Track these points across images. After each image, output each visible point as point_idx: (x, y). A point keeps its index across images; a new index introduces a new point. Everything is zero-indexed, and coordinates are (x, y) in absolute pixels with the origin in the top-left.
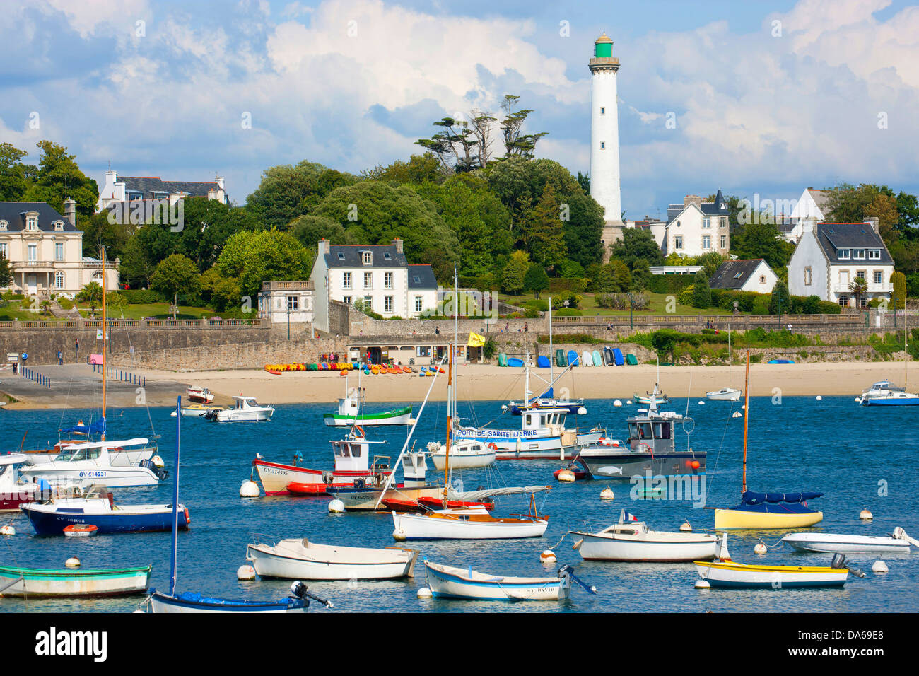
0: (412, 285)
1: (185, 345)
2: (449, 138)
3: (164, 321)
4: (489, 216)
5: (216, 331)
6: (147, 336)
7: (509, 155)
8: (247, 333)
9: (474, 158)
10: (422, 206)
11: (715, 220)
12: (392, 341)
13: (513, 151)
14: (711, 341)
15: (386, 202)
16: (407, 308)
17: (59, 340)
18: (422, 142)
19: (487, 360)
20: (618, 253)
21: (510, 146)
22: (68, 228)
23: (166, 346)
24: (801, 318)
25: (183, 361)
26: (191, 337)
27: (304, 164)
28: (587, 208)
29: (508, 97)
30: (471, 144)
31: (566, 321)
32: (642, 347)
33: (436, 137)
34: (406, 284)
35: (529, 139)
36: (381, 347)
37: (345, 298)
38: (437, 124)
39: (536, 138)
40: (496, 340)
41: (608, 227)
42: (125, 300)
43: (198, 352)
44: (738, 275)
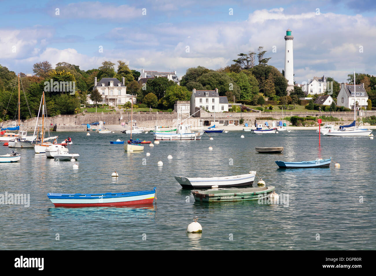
0: (220, 102)
1: (152, 120)
2: (242, 59)
3: (145, 113)
4: (251, 82)
5: (161, 116)
6: (140, 117)
7: (260, 64)
8: (170, 116)
9: (249, 65)
10: (228, 79)
11: (322, 84)
12: (212, 119)
13: (261, 63)
14: (308, 119)
15: (217, 78)
16: (219, 109)
17: (115, 118)
18: (234, 61)
19: (240, 125)
20: (292, 94)
21: (260, 62)
22: (122, 85)
23: (146, 120)
24: (338, 113)
25: (150, 124)
26: (153, 117)
27: (199, 67)
28: (282, 80)
29: (260, 47)
30: (248, 61)
31: (266, 113)
32: (288, 121)
33: (239, 59)
34: (219, 102)
35: (266, 60)
36: (209, 121)
37: (200, 106)
38: (239, 55)
39: (268, 59)
40: (244, 119)
41: (289, 86)
42: (138, 106)
43: (154, 122)
44: (322, 100)
